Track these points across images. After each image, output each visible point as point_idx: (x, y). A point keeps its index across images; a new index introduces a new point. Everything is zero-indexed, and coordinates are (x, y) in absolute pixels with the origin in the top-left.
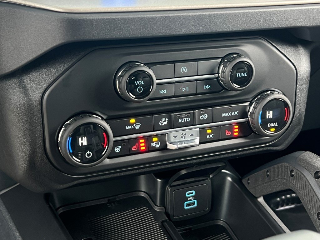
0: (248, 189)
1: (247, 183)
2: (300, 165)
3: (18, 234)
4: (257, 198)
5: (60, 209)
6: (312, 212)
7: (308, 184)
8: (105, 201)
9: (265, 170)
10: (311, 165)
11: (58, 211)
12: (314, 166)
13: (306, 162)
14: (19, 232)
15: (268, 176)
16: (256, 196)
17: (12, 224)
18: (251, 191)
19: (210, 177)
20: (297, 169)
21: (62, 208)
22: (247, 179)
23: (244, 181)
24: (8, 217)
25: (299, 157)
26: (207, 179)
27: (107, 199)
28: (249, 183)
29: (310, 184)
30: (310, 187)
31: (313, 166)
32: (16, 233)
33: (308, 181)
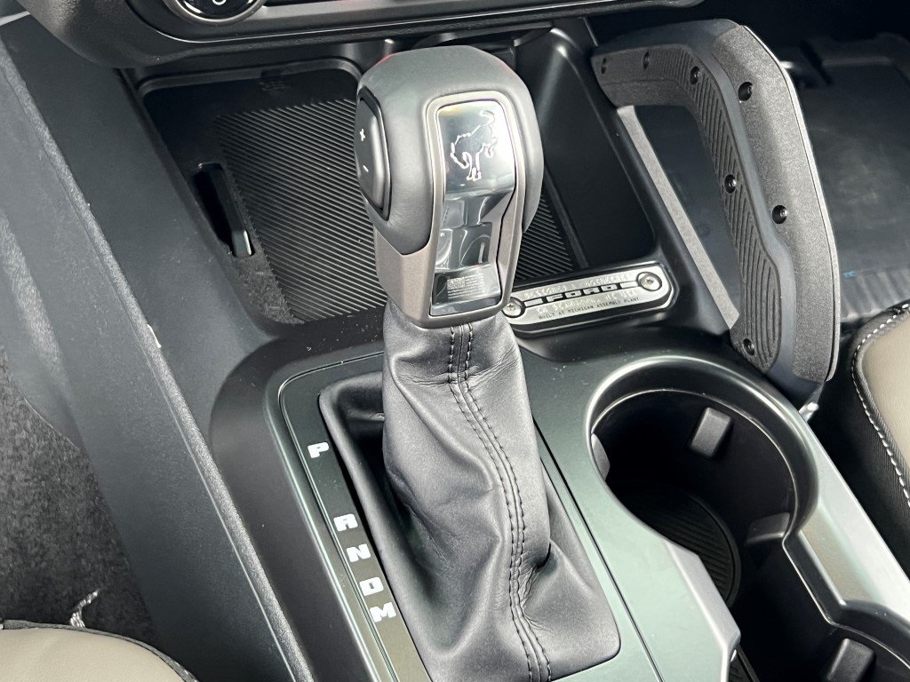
0: (600, 82)
1: (600, 69)
2: (715, 58)
3: (47, 134)
4: (615, 108)
5: (145, 84)
6: (717, 172)
7: (722, 109)
8: (255, 74)
9: (642, 49)
10: (738, 63)
11: (141, 87)
12: (743, 68)
13: (730, 53)
14: (50, 129)
15: (646, 65)
16: (616, 103)
17: (31, 107)
18: (607, 89)
19: (513, 43)
20: (706, 68)
21: (151, 82)
22: (602, 57)
23: (596, 61)
24: (20, 88)
25: (718, 36)
26: (506, 49)
27: (260, 70)
28: (603, 71)
29: (726, 109)
30: (724, 115)
31: (741, 68)
32: (40, 129)
33: (724, 102)
